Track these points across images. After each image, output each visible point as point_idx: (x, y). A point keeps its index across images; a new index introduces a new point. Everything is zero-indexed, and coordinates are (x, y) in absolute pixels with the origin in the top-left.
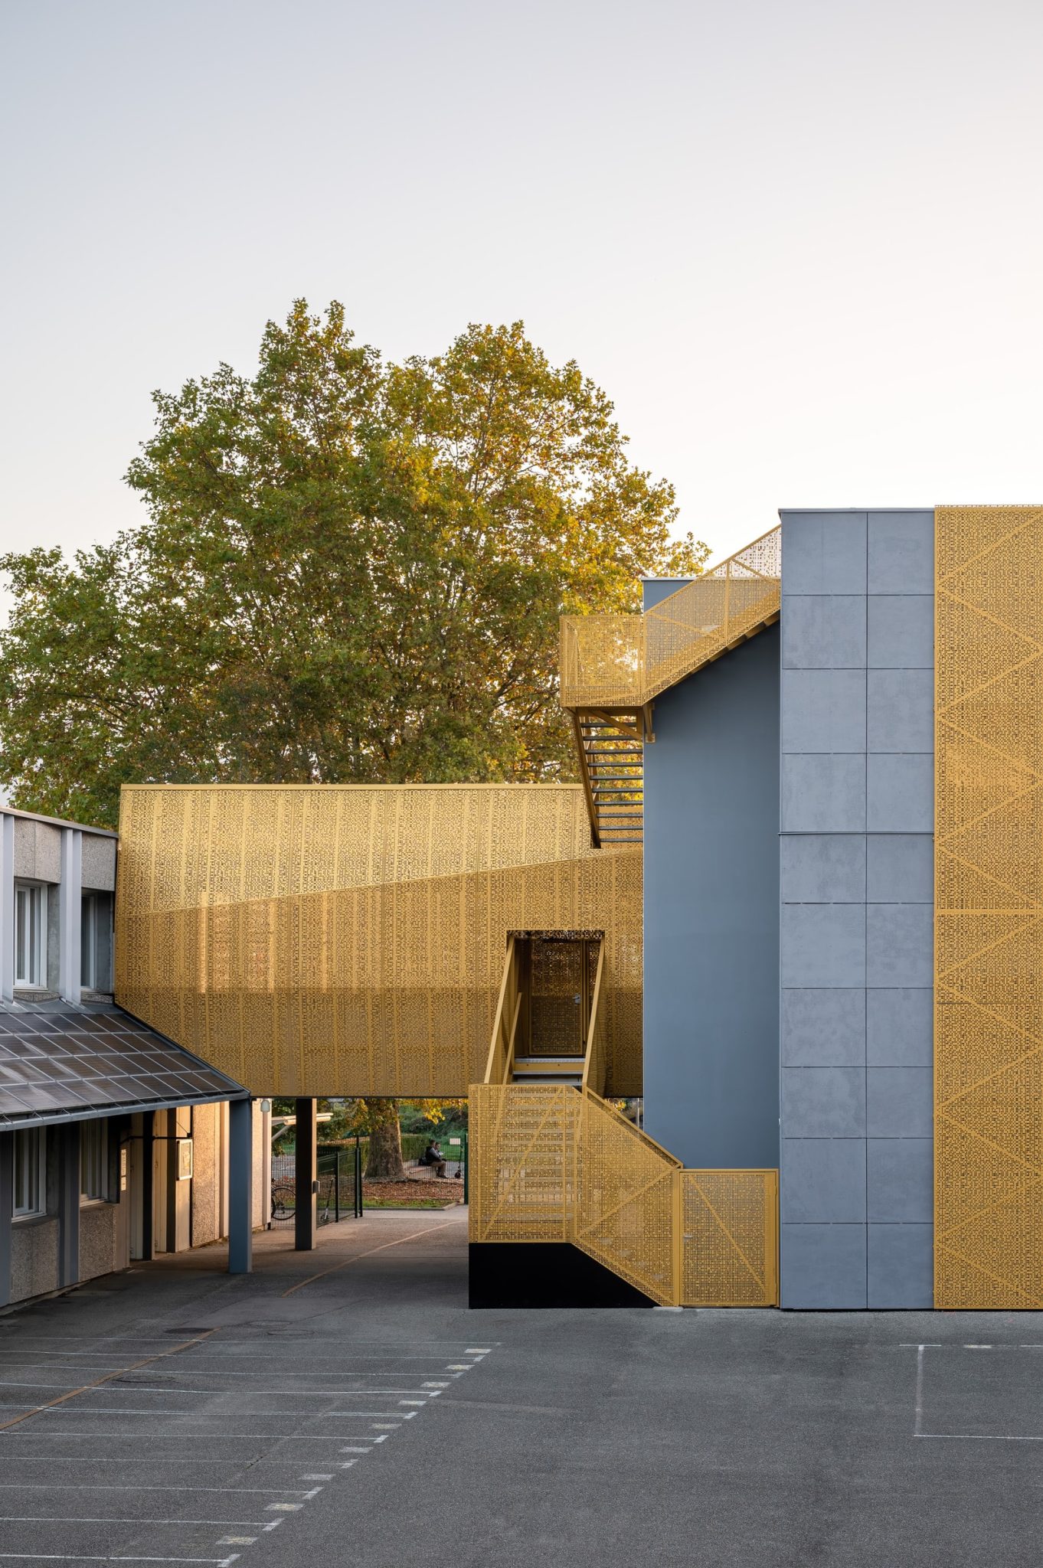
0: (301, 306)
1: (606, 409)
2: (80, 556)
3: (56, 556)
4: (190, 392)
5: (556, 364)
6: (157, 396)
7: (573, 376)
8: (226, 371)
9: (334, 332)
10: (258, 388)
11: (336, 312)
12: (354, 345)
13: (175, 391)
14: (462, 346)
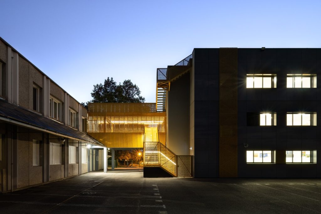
0: (108, 78)
1: (139, 89)
2: (86, 103)
3: (84, 103)
4: (97, 85)
5: (134, 84)
6: (94, 85)
7: (135, 86)
8: (101, 84)
9: (112, 80)
10: (104, 86)
11: (112, 79)
12: (114, 82)
13: (96, 85)
14: (124, 82)
